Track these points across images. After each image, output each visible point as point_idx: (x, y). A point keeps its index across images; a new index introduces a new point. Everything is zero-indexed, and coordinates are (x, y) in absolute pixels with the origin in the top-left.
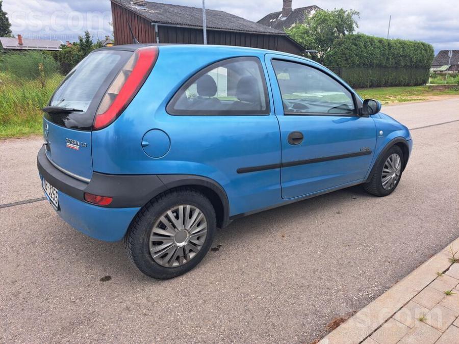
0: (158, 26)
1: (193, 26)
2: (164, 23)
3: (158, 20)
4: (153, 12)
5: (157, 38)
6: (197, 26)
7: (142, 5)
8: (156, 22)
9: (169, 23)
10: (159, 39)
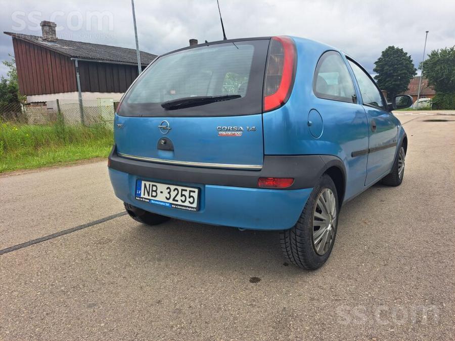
0: (78, 61)
1: (115, 61)
2: (84, 58)
3: (78, 56)
4: (67, 47)
5: (78, 74)
6: (119, 61)
7: (53, 42)
8: (76, 57)
9: (90, 58)
10: (79, 74)
